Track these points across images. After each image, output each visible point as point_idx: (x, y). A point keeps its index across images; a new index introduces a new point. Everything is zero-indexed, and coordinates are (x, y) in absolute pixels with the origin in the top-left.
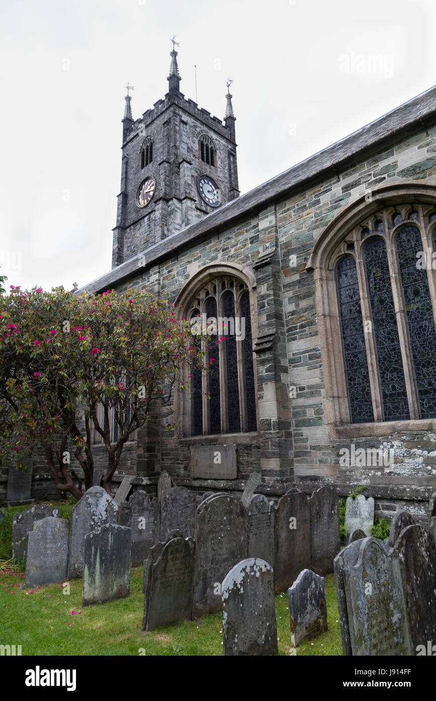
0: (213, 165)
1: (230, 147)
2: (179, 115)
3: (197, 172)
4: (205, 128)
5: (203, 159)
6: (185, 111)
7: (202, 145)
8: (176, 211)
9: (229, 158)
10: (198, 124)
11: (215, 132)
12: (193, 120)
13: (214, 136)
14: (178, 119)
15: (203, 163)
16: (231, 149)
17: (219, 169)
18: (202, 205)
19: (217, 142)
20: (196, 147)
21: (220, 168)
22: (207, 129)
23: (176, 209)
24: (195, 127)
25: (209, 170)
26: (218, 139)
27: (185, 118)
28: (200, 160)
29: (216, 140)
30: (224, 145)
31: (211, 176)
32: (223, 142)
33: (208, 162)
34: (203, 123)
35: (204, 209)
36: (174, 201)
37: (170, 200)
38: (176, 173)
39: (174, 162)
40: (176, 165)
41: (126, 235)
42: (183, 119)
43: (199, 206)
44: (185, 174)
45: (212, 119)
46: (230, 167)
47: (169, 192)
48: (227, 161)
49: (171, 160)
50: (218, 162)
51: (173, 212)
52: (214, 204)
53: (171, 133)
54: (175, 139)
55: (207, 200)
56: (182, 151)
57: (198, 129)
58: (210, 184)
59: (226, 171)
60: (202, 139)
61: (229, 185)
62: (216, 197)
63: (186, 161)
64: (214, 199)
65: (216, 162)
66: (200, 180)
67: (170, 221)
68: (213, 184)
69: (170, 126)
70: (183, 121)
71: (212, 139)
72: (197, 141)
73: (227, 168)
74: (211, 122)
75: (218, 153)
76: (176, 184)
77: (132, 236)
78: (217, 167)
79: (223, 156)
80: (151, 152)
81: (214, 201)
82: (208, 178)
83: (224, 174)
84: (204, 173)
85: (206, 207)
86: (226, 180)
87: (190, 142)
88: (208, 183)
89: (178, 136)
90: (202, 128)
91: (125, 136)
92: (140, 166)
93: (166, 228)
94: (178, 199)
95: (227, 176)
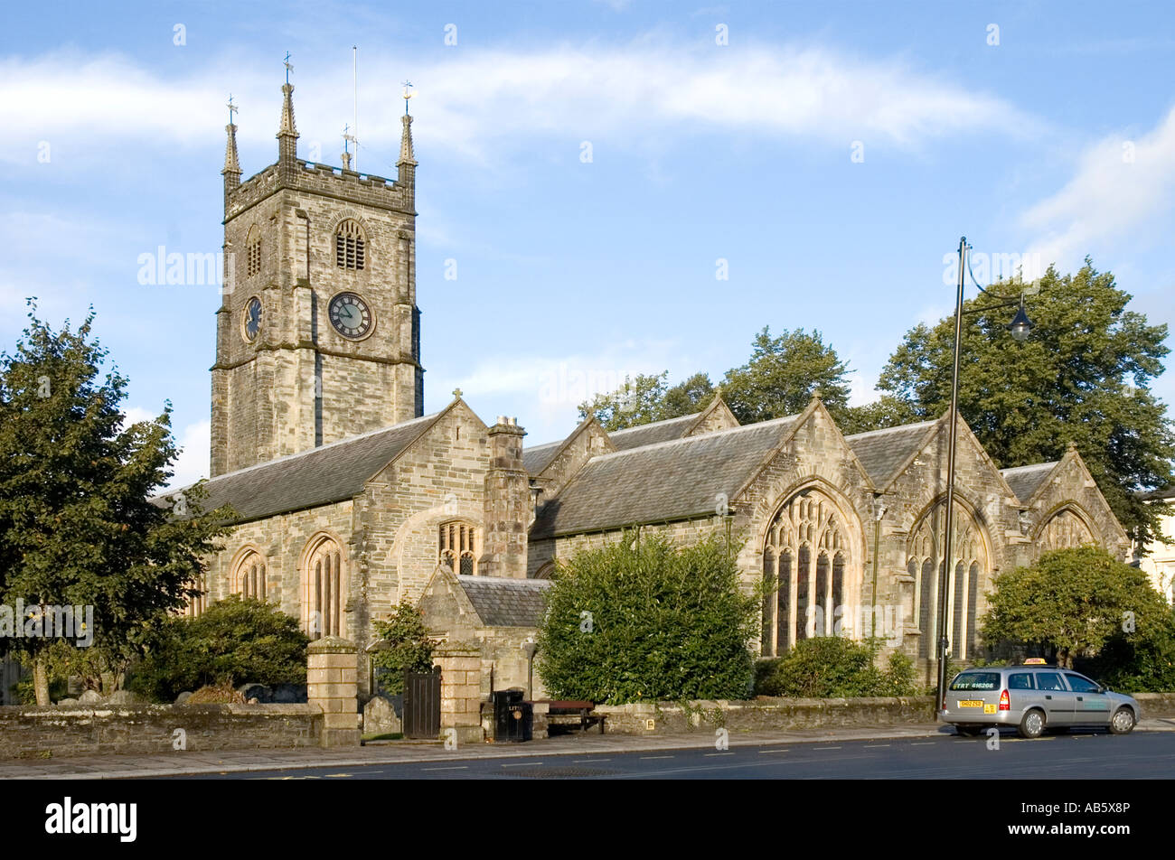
0: (360, 268)
1: (401, 223)
2: (295, 204)
3: (327, 290)
4: (347, 207)
5: (341, 265)
6: (305, 192)
7: (339, 240)
8: (286, 367)
9: (396, 244)
12: (321, 202)
13: (365, 214)
14: (293, 212)
15: (340, 271)
16: (404, 227)
17: (373, 272)
18: (336, 344)
19: (373, 223)
20: (328, 247)
21: (374, 269)
22: (351, 208)
23: (285, 364)
24: (326, 213)
25: (351, 279)
26: (374, 217)
27: (306, 203)
28: (335, 268)
29: (371, 220)
30: (388, 224)
31: (359, 289)
32: (385, 218)
33: (350, 266)
34: (342, 200)
35: (339, 349)
36: (282, 352)
37: (277, 349)
38: (287, 306)
39: (284, 287)
40: (287, 291)
41: (230, 380)
42: (302, 208)
43: (329, 348)
44: (300, 307)
45: (363, 184)
46: (397, 261)
47: (278, 335)
48: (393, 252)
49: (280, 284)
50: (372, 259)
51: (280, 369)
52: (360, 335)
53: (280, 237)
54: (286, 250)
55: (347, 331)
56: (298, 268)
57: (332, 215)
58: (355, 302)
59: (389, 271)
60: (340, 230)
61: (393, 295)
62: (366, 323)
63: (304, 283)
64: (362, 325)
65: (369, 261)
66: (332, 304)
67: (276, 382)
68: (360, 301)
69: (279, 227)
70: (303, 211)
71: (361, 221)
72: (329, 237)
73: (392, 264)
74: (360, 192)
75: (373, 244)
76: (286, 323)
77: (237, 384)
78: (368, 270)
79: (384, 245)
80: (259, 254)
81: (361, 330)
82: (350, 295)
83: (385, 277)
84: (342, 288)
85: (343, 345)
86: (388, 287)
87: (315, 244)
88: (351, 303)
89: (292, 241)
90: (339, 210)
91: (227, 204)
92: (246, 272)
93: (271, 392)
94: (290, 348)
95: (391, 278)
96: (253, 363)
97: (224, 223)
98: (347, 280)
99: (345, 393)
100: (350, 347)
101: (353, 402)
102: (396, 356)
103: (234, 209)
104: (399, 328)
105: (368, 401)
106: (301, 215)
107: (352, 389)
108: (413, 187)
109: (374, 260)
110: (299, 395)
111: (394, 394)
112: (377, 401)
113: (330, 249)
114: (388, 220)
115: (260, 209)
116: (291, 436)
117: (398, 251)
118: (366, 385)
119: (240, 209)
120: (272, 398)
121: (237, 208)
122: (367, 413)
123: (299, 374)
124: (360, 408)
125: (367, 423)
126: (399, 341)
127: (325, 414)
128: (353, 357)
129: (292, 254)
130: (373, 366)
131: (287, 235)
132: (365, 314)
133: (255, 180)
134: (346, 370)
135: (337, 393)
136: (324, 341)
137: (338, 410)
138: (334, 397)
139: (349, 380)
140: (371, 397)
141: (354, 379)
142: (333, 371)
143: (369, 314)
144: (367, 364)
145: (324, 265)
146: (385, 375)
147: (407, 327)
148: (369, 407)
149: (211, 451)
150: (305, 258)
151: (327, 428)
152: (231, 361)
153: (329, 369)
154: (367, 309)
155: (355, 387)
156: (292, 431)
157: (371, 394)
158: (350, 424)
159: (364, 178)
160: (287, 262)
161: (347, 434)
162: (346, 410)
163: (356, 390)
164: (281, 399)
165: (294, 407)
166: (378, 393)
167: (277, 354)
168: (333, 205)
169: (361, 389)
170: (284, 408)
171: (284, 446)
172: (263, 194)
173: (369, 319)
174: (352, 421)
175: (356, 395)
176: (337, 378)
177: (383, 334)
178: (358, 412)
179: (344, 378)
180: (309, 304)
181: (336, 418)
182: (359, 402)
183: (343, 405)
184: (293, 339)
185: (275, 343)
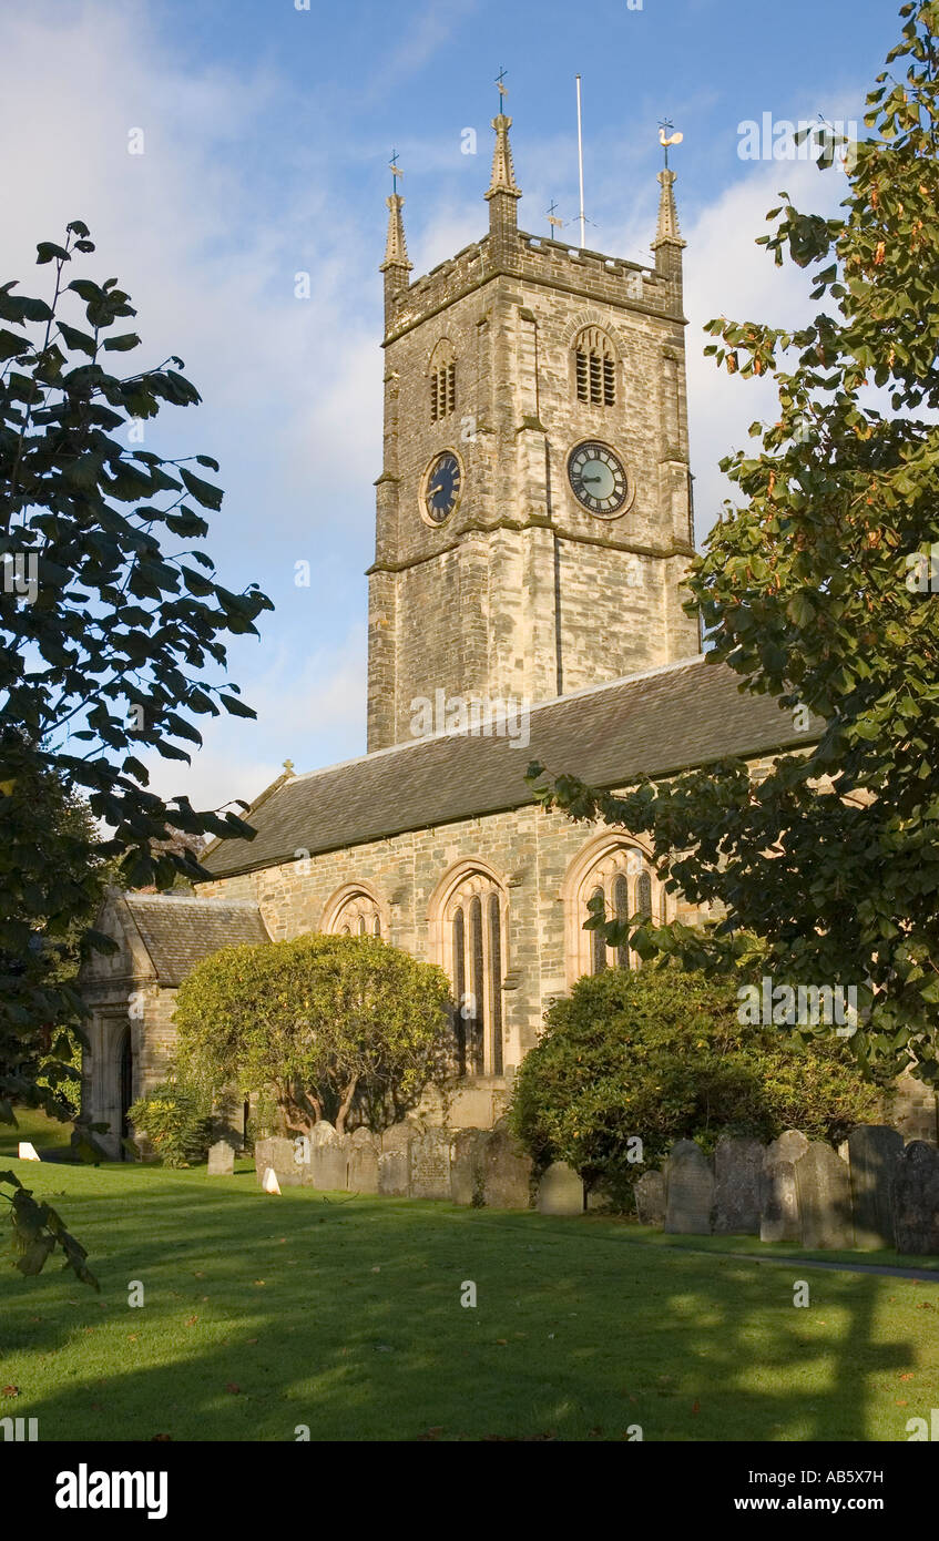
0: (610, 403)
1: (664, 334)
2: (519, 300)
3: (563, 437)
4: (590, 307)
5: (581, 397)
6: (531, 281)
7: (579, 358)
8: (509, 559)
9: (660, 367)
11: (619, 306)
12: (553, 298)
13: (613, 318)
14: (513, 311)
15: (582, 406)
16: (669, 341)
17: (627, 410)
18: (579, 524)
19: (626, 334)
20: (564, 369)
21: (630, 406)
22: (595, 308)
23: (508, 553)
24: (560, 314)
25: (597, 420)
26: (628, 323)
27: (533, 299)
28: (576, 402)
29: (623, 328)
30: (647, 335)
31: (609, 437)
32: (643, 326)
33: (595, 400)
34: (582, 295)
35: (583, 531)
36: (504, 533)
37: (494, 528)
38: (506, 460)
39: (503, 429)
40: (507, 436)
41: (398, 588)
42: (526, 305)
43: (569, 529)
44: (529, 464)
45: (610, 272)
46: (662, 394)
47: (492, 508)
48: (656, 380)
49: (495, 425)
50: (626, 390)
51: (498, 563)
52: (613, 509)
53: (494, 352)
54: (504, 370)
55: (593, 503)
56: (523, 399)
57: (568, 319)
58: (604, 457)
59: (651, 409)
60: (580, 342)
61: (658, 447)
62: (619, 490)
63: (532, 424)
64: (615, 494)
65: (622, 392)
66: (572, 459)
67: (493, 583)
68: (611, 456)
69: (492, 335)
70: (527, 311)
71: (609, 330)
72: (565, 353)
73: (654, 398)
74: (607, 284)
75: (627, 366)
76: (507, 487)
77: (412, 594)
78: (621, 406)
79: (642, 367)
80: (452, 384)
81: (614, 501)
82: (598, 445)
83: (645, 419)
84: (586, 433)
85: (589, 525)
86: (650, 435)
87: (546, 362)
88: (598, 458)
89: (513, 357)
90: (580, 310)
91: (389, 315)
92: (429, 414)
93: (484, 599)
94: (514, 527)
95: (654, 421)
96: (444, 557)
97: (384, 346)
98: (593, 422)
99: (595, 602)
100: (598, 529)
101: (605, 616)
102: (665, 544)
103: (403, 320)
104: (669, 499)
105: (627, 616)
106: (526, 316)
107: (604, 597)
108: (679, 280)
109: (629, 391)
110: (532, 602)
111: (664, 605)
112: (640, 617)
113: (567, 371)
114: (646, 329)
115: (453, 314)
116: (517, 672)
117: (663, 379)
118: (624, 590)
119: (415, 319)
120: (485, 610)
121: (408, 318)
122: (627, 636)
123: (531, 568)
124: (616, 628)
125: (627, 652)
126: (669, 520)
127: (566, 636)
128: (604, 545)
129: (514, 378)
130: (634, 562)
131: (505, 348)
132: (619, 477)
133: (442, 273)
134: (594, 565)
135: (582, 602)
136: (561, 517)
137: (585, 630)
138: (579, 609)
139: (599, 582)
140: (633, 610)
141: (607, 580)
142: (576, 566)
143: (624, 476)
144: (625, 556)
145: (559, 397)
146: (650, 575)
147: (679, 498)
148: (629, 625)
149: (369, 705)
150: (532, 385)
151: (569, 661)
152: (401, 558)
153: (571, 564)
154: (621, 469)
155: (609, 593)
156: (519, 664)
157: (631, 605)
158: (602, 654)
159: (610, 264)
160: (505, 389)
161: (599, 671)
162: (595, 631)
163: (609, 599)
164: (503, 610)
165: (523, 626)
166: (642, 605)
167: (493, 537)
168: (570, 302)
169: (617, 598)
170: (505, 625)
171: (508, 688)
172: (459, 289)
173: (624, 484)
174: (605, 649)
175: (610, 605)
176: (582, 579)
177: (645, 509)
178: (614, 635)
179: (592, 578)
180: (542, 457)
181: (582, 643)
182: (614, 618)
183: (591, 623)
184: (518, 513)
185: (490, 521)
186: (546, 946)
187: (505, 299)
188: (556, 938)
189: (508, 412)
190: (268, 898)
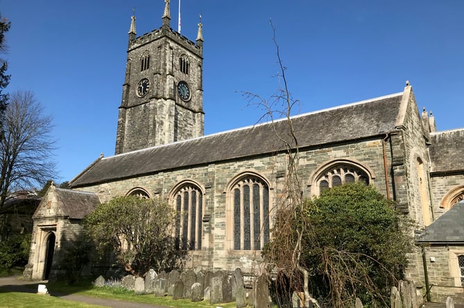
0: (187, 73)
2: (168, 43)
3: (177, 79)
4: (184, 49)
5: (181, 71)
6: (171, 40)
7: (181, 61)
8: (164, 106)
9: (198, 67)
10: (180, 47)
11: (190, 51)
12: (176, 45)
13: (188, 53)
14: (168, 46)
15: (181, 73)
16: (200, 62)
17: (191, 76)
18: (179, 101)
19: (191, 58)
20: (177, 63)
24: (178, 49)
26: (191, 56)
27: (172, 44)
30: (195, 60)
31: (186, 81)
32: (194, 57)
33: (184, 72)
34: (182, 46)
36: (162, 100)
37: (160, 98)
38: (164, 82)
39: (163, 74)
40: (164, 76)
41: (128, 112)
42: (170, 45)
43: (177, 102)
44: (170, 83)
45: (189, 43)
46: (198, 74)
47: (160, 93)
49: (161, 73)
51: (162, 106)
52: (186, 99)
54: (165, 59)
55: (182, 97)
56: (169, 67)
57: (179, 51)
58: (185, 86)
59: (195, 77)
60: (181, 57)
61: (196, 86)
62: (188, 95)
63: (171, 74)
66: (179, 85)
67: (159, 112)
68: (187, 86)
69: (162, 50)
71: (188, 56)
72: (178, 59)
73: (196, 74)
74: (188, 45)
75: (191, 66)
76: (164, 88)
77: (132, 115)
78: (189, 75)
79: (194, 67)
80: (148, 62)
81: (187, 97)
82: (184, 83)
83: (194, 79)
84: (182, 79)
85: (181, 102)
86: (195, 83)
87: (174, 60)
89: (167, 57)
90: (182, 50)
91: (130, 44)
92: (140, 69)
93: (156, 116)
94: (165, 99)
95: (196, 80)
97: (128, 52)
98: (183, 77)
100: (183, 103)
102: (197, 110)
103: (134, 46)
104: (199, 99)
105: (188, 126)
106: (171, 48)
108: (202, 49)
109: (191, 72)
110: (169, 118)
111: (196, 124)
112: (191, 126)
115: (151, 45)
116: (164, 136)
117: (198, 70)
118: (188, 119)
119: (138, 46)
120: (156, 119)
121: (136, 45)
122: (188, 131)
123: (169, 110)
124: (186, 128)
126: (199, 104)
128: (184, 107)
129: (167, 62)
130: (191, 112)
131: (165, 54)
133: (148, 34)
134: (182, 112)
139: (183, 116)
140: (190, 124)
141: (185, 116)
143: (189, 92)
144: (189, 111)
145: (177, 69)
146: (194, 116)
148: (189, 128)
150: (171, 65)
152: (129, 105)
154: (188, 90)
155: (185, 119)
156: (164, 134)
160: (165, 65)
161: (182, 138)
164: (161, 119)
165: (166, 124)
166: (192, 123)
167: (160, 100)
169: (186, 121)
170: (162, 123)
171: (161, 140)
172: (152, 39)
177: (193, 100)
178: (185, 130)
180: (173, 82)
182: (186, 126)
184: (167, 95)
185: (159, 96)
186: (218, 207)
187: (166, 43)
188: (222, 205)
189: (165, 70)
190: (102, 192)
